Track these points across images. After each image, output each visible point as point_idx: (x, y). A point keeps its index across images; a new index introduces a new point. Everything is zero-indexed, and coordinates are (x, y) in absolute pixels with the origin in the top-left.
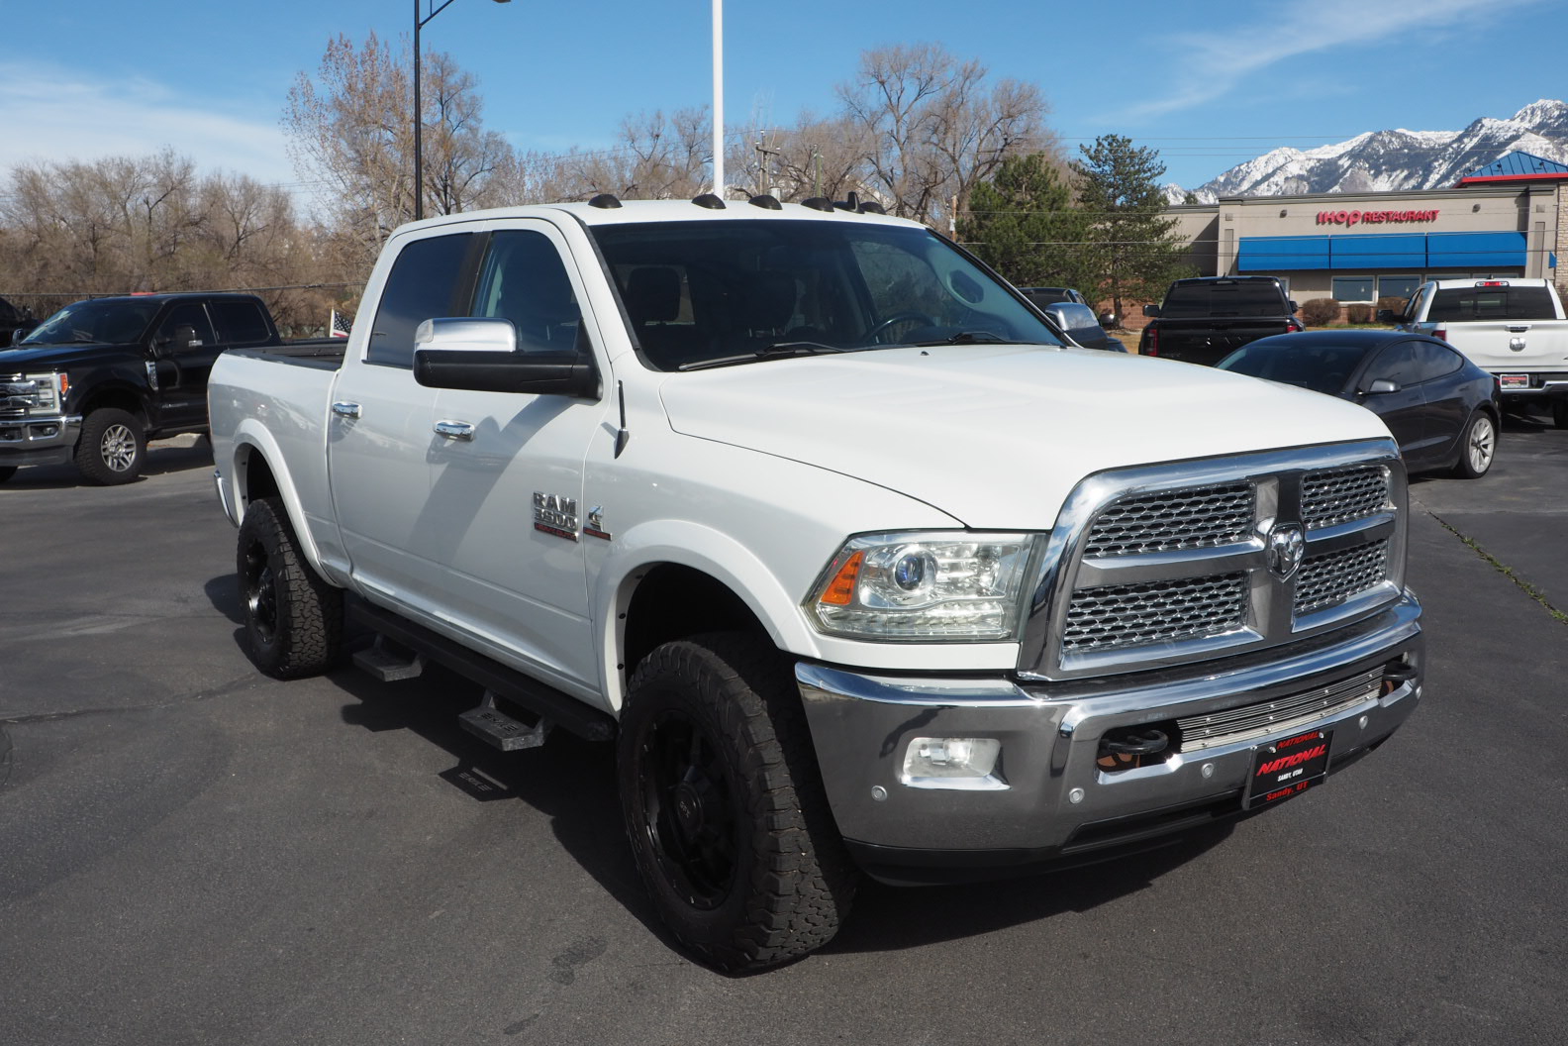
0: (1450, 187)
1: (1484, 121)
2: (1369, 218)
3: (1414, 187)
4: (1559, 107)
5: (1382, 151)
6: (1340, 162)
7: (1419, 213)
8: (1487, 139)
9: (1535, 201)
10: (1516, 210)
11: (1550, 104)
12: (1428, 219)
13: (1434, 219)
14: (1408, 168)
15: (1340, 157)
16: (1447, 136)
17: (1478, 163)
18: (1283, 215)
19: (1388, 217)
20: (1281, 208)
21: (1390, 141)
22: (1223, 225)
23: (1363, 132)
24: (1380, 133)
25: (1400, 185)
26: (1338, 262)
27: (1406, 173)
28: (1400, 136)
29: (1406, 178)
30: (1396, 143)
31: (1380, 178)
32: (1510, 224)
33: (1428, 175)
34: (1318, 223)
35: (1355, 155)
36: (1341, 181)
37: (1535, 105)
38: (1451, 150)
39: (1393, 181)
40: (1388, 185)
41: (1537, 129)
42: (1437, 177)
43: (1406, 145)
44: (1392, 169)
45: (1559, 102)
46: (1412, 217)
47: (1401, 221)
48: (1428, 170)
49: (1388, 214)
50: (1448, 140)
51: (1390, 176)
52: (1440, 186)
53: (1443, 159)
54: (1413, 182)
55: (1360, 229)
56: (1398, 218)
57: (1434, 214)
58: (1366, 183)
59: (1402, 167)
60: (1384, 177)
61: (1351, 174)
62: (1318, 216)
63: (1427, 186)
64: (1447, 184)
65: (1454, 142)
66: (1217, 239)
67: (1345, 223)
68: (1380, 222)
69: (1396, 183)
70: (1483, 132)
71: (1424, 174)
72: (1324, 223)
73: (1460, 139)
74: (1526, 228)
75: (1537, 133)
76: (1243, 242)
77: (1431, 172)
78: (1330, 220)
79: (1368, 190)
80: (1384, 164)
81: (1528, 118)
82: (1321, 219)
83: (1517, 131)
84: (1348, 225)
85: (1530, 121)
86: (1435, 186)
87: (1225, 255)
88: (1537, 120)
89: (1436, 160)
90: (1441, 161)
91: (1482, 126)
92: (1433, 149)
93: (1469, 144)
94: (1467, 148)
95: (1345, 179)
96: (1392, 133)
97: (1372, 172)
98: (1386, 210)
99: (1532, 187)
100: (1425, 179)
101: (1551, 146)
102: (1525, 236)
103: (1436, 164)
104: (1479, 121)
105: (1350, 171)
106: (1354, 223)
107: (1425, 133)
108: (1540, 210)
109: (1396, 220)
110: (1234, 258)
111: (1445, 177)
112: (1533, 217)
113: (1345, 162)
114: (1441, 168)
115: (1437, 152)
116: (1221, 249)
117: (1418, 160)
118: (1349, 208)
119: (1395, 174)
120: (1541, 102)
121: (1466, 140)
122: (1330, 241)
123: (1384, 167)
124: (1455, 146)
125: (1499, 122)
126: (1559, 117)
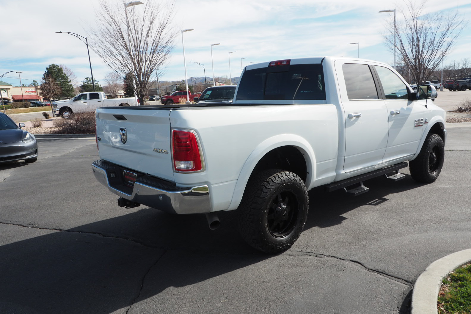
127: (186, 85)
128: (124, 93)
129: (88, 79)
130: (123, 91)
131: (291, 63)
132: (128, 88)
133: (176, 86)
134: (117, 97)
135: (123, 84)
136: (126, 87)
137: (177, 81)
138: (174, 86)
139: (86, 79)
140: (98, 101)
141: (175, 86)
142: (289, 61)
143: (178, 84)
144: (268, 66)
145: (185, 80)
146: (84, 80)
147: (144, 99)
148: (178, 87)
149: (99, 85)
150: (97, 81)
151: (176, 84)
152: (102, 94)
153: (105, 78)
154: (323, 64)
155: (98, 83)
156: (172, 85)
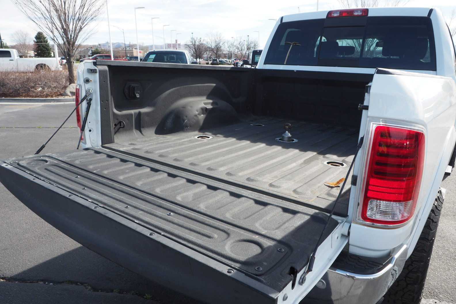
127: (109, 48)
128: (35, 54)
130: (33, 52)
131: (370, 14)
132: (39, 49)
133: (92, 50)
134: (26, 57)
135: (34, 44)
136: (37, 48)
137: (93, 45)
138: (90, 50)
140: (10, 60)
142: (366, 11)
143: (93, 48)
144: (325, 17)
147: (72, 60)
148: (94, 51)
149: (5, 44)
151: (92, 48)
152: (14, 53)
154: (431, 17)
156: (87, 49)
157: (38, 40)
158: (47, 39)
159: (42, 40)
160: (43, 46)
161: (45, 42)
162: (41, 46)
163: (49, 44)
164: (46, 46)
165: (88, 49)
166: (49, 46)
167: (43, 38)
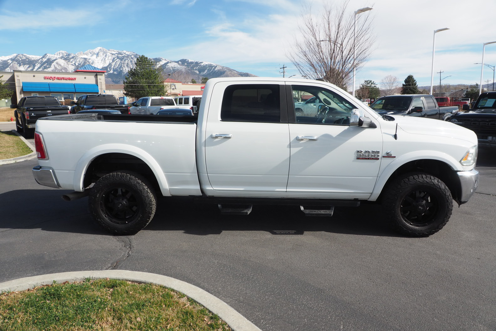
0: (41, 70)
1: (47, 54)
2: (58, 79)
3: (31, 70)
4: (66, 53)
5: (20, 60)
6: (8, 61)
7: (71, 78)
8: (49, 59)
9: (99, 77)
10: (95, 79)
11: (63, 52)
12: (74, 80)
13: (75, 80)
14: (29, 65)
15: (8, 60)
16: (38, 57)
17: (47, 65)
18: (34, 76)
19: (63, 79)
20: (34, 74)
21: (22, 57)
22: (16, 78)
23: (14, 54)
24: (19, 55)
25: (27, 69)
26: (52, 90)
27: (28, 66)
28: (25, 56)
29: (29, 67)
30: (24, 58)
31: (21, 67)
32: (93, 82)
33: (35, 67)
34: (44, 79)
35: (13, 60)
36: (9, 66)
37: (60, 52)
38: (40, 61)
39: (25, 68)
40: (24, 69)
41: (62, 58)
42: (37, 68)
43: (27, 58)
44: (24, 64)
45: (66, 52)
46: (70, 79)
47: (67, 80)
48: (34, 66)
49: (63, 78)
50: (39, 59)
51: (24, 66)
52: (38, 70)
53: (38, 63)
54: (30, 69)
55: (56, 81)
56: (66, 79)
57: (75, 79)
58: (17, 68)
59: (27, 64)
60: (22, 66)
61: (12, 65)
62: (44, 77)
63: (35, 70)
64: (40, 70)
65: (40, 59)
66: (15, 82)
67: (52, 80)
68: (61, 80)
69: (26, 68)
70: (47, 57)
71: (33, 67)
72: (46, 79)
73: (42, 58)
74: (97, 83)
75: (62, 59)
76: (23, 83)
77: (35, 66)
78: (48, 78)
79: (18, 70)
80: (21, 63)
81: (59, 55)
82: (45, 78)
83: (56, 58)
84: (53, 80)
85: (59, 56)
86: (37, 70)
87: (18, 86)
88: (61, 56)
89: (36, 63)
90: (37, 64)
91: (47, 56)
92: (35, 60)
93: (45, 60)
94: (44, 61)
95: (11, 66)
96: (23, 55)
97: (18, 65)
98: (63, 77)
99: (98, 74)
100: (34, 68)
101: (65, 63)
102: (97, 85)
103: (36, 64)
104: (46, 54)
105: (12, 64)
106: (54, 80)
107: (32, 56)
108: (100, 79)
109: (66, 80)
110: (21, 87)
111: (39, 68)
112: (99, 81)
113: (10, 62)
114: (38, 66)
115: (37, 61)
116: (17, 85)
117: (32, 63)
118: (53, 76)
119: (25, 66)
120: (61, 51)
121: (43, 59)
122: (49, 84)
123: (22, 64)
124: (41, 60)
125: (51, 55)
126: (66, 55)
127: (479, 90)
129: (367, 82)
133: (467, 91)
135: (402, 88)
139: (366, 81)
141: (465, 90)
143: (469, 89)
145: (480, 85)
146: (364, 83)
148: (469, 92)
150: (376, 84)
151: (467, 88)
153: (382, 81)
155: (377, 86)
156: (462, 90)
157: (407, 83)
158: (416, 82)
159: (411, 83)
160: (410, 89)
161: (414, 85)
162: (408, 89)
163: (417, 86)
164: (414, 88)
165: (464, 90)
166: (417, 88)
167: (412, 81)
